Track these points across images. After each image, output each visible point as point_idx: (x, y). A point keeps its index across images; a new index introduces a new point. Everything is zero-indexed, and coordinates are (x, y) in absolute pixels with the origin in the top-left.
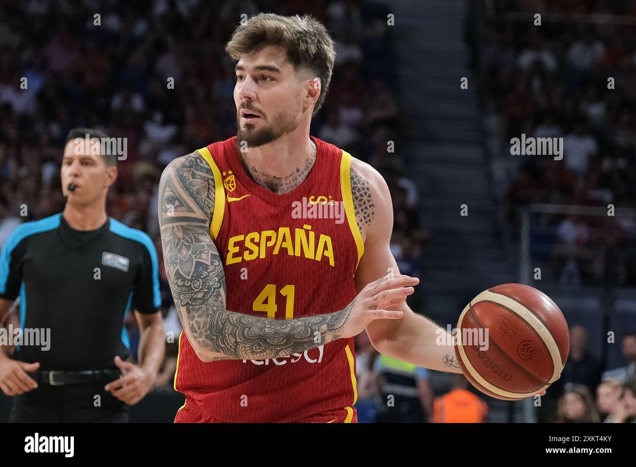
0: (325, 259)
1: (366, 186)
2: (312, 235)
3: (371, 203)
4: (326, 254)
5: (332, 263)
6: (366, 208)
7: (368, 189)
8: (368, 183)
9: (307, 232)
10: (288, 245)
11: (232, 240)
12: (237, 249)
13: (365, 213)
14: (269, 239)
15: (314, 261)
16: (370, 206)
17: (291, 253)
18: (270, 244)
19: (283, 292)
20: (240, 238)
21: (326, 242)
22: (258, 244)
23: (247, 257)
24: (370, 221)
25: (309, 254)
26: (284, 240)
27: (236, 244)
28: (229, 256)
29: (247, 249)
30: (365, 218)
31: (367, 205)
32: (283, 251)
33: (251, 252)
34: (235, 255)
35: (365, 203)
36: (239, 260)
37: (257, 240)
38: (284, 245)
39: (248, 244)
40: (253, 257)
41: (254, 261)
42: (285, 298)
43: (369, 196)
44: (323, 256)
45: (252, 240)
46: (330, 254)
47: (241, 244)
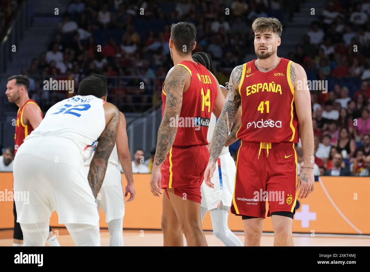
0: (279, 92)
1: (294, 69)
2: (274, 85)
3: (295, 74)
4: (279, 90)
5: (281, 93)
6: (293, 76)
7: (294, 70)
8: (294, 68)
9: (273, 84)
10: (267, 88)
11: (247, 88)
12: (249, 90)
13: (293, 77)
14: (260, 86)
15: (275, 93)
16: (295, 75)
17: (268, 91)
18: (260, 88)
19: (266, 103)
20: (250, 87)
21: (279, 87)
22: (256, 88)
23: (253, 92)
24: (294, 80)
25: (273, 91)
26: (265, 87)
27: (248, 89)
28: (247, 93)
29: (252, 90)
30: (293, 79)
31: (294, 75)
32: (265, 90)
33: (254, 91)
34: (249, 92)
35: (293, 74)
36: (250, 94)
37: (255, 87)
38: (266, 88)
39: (252, 88)
40: (255, 92)
41: (255, 93)
42: (266, 105)
43: (294, 72)
44: (278, 91)
45: (254, 87)
46: (280, 90)
47: (250, 89)
